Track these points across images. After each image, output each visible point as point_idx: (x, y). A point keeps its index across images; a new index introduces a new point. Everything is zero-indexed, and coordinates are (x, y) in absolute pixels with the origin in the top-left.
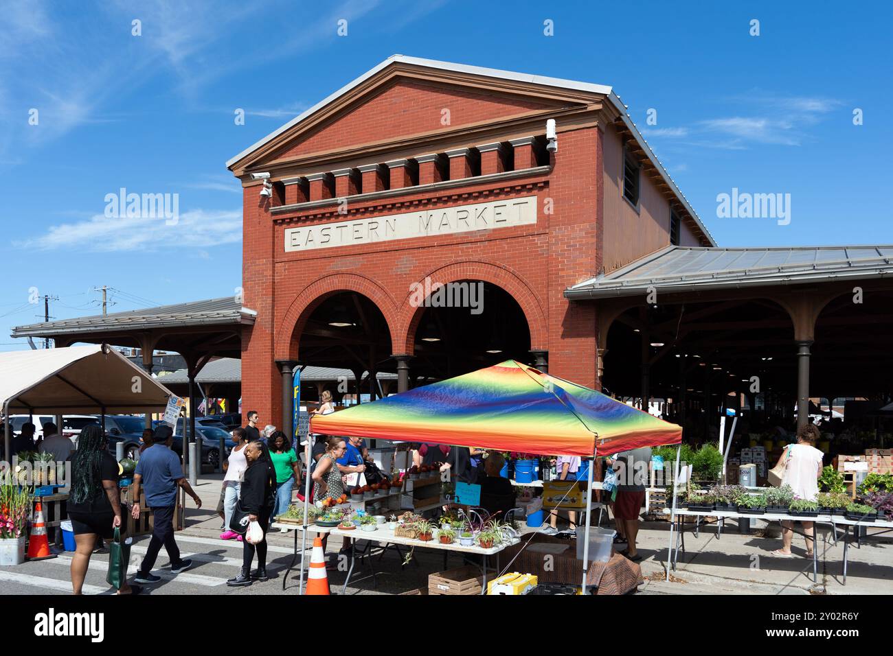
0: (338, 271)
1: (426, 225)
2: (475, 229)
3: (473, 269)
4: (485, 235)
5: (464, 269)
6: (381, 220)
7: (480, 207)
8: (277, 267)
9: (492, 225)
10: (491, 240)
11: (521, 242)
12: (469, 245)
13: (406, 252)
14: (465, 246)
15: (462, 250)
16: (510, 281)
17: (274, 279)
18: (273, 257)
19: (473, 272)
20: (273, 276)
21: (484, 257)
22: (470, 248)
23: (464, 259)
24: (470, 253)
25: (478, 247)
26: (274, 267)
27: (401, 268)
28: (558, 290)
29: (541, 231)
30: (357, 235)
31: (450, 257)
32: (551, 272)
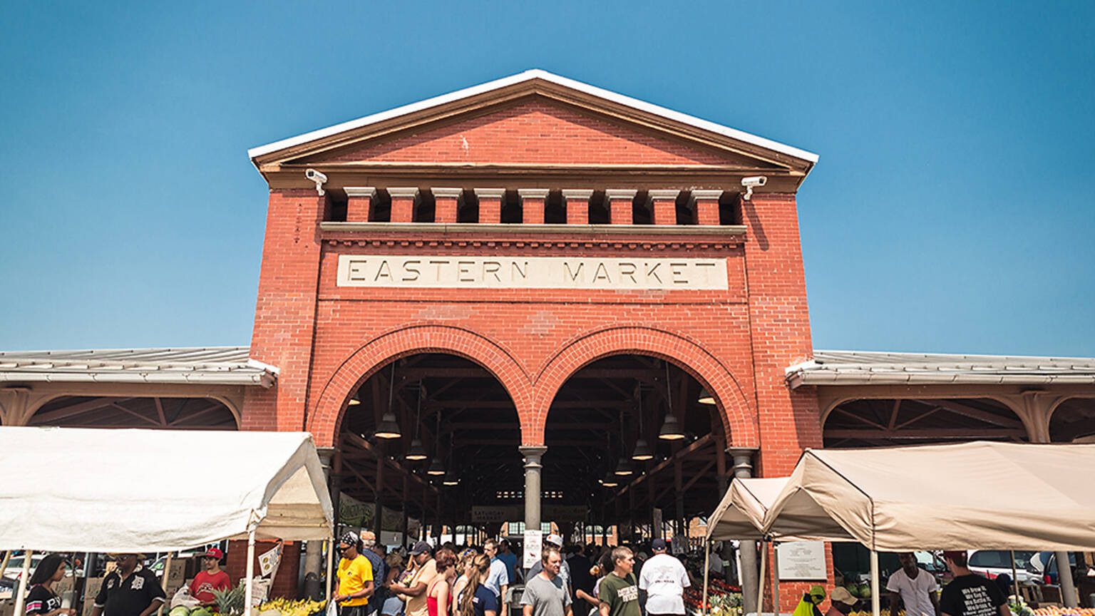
0: (432, 321)
1: (574, 275)
2: (646, 287)
3: (645, 337)
4: (661, 296)
5: (631, 336)
6: (505, 262)
7: (653, 262)
8: (322, 306)
9: (668, 285)
10: (667, 304)
11: (709, 310)
12: (638, 307)
13: (545, 306)
14: (632, 307)
15: (628, 312)
16: (697, 356)
17: (315, 323)
18: (318, 292)
19: (645, 341)
20: (316, 319)
21: (659, 323)
22: (639, 310)
23: (631, 323)
24: (640, 316)
25: (651, 310)
26: (317, 306)
27: (537, 326)
28: (767, 371)
29: (735, 299)
30: (464, 276)
31: (611, 318)
32: (757, 350)
